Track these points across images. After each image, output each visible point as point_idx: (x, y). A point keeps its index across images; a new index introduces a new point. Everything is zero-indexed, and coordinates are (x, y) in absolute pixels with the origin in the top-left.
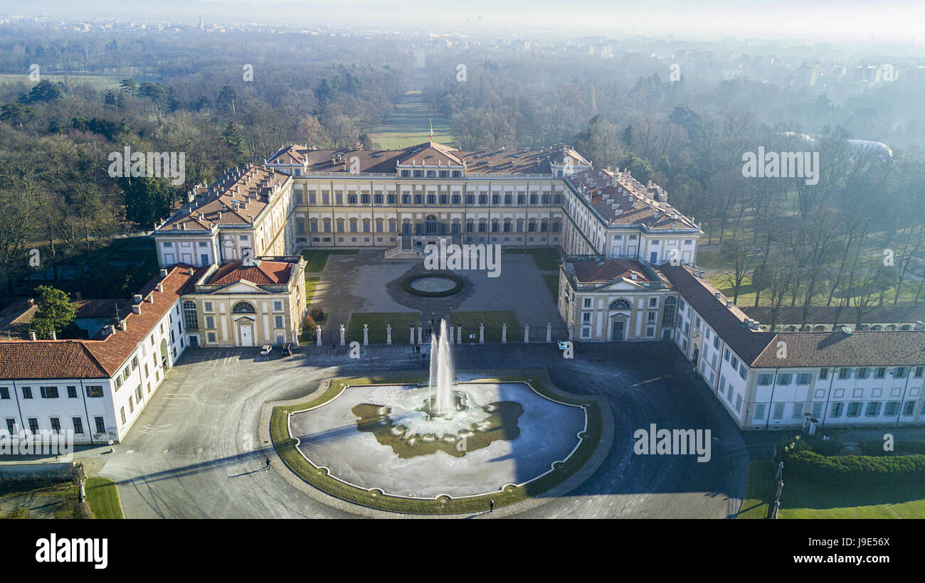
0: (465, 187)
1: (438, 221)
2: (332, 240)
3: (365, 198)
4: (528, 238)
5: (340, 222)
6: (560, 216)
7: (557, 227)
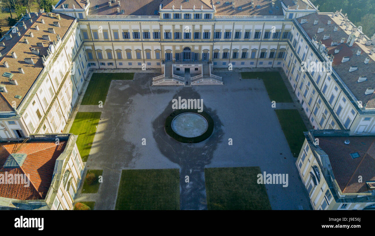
0: (214, 26)
1: (192, 51)
2: (114, 64)
3: (136, 35)
4: (259, 62)
5: (119, 52)
6: (285, 47)
7: (281, 55)
